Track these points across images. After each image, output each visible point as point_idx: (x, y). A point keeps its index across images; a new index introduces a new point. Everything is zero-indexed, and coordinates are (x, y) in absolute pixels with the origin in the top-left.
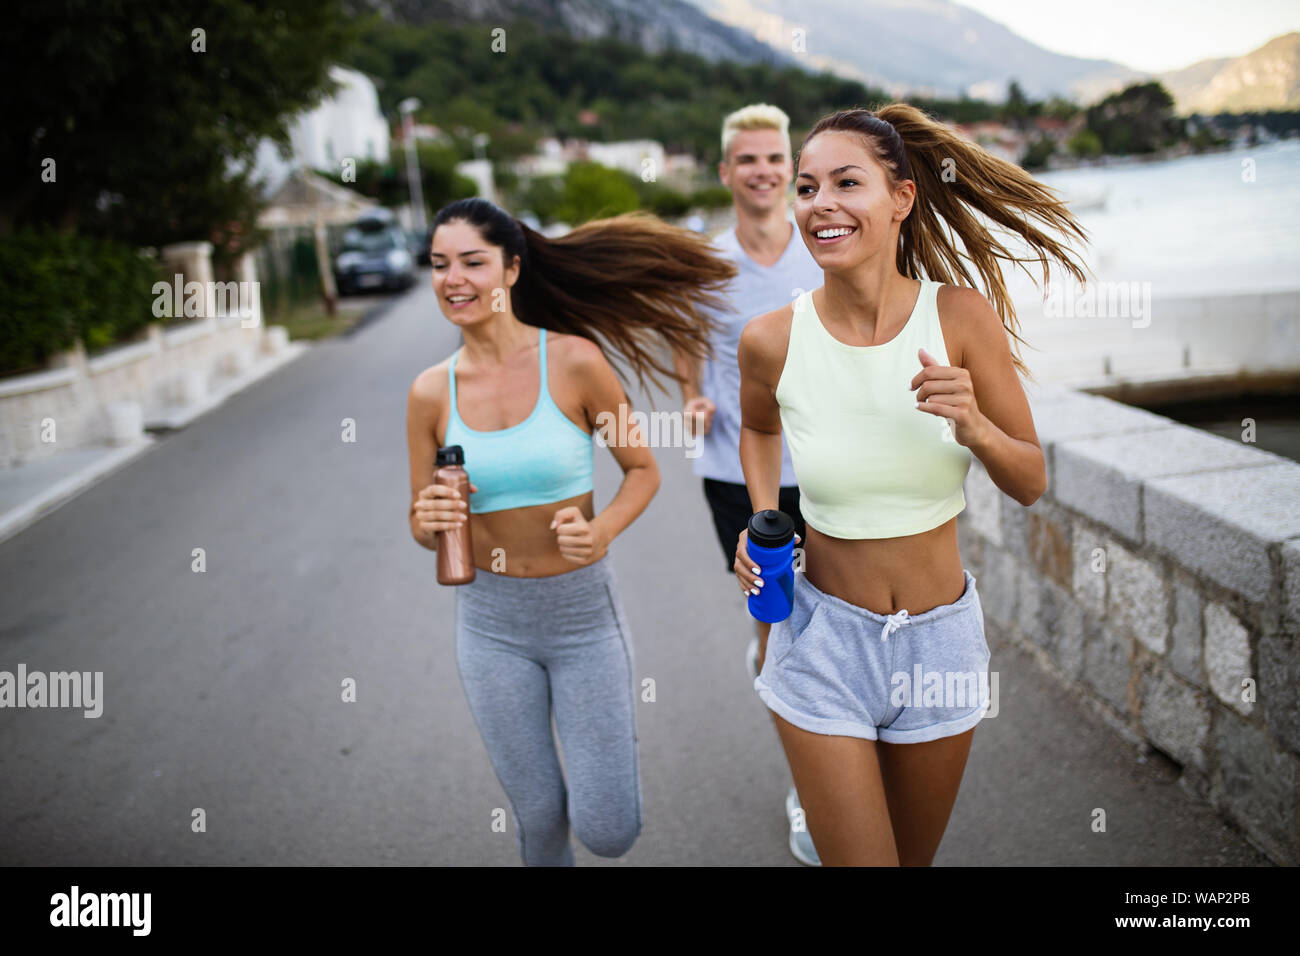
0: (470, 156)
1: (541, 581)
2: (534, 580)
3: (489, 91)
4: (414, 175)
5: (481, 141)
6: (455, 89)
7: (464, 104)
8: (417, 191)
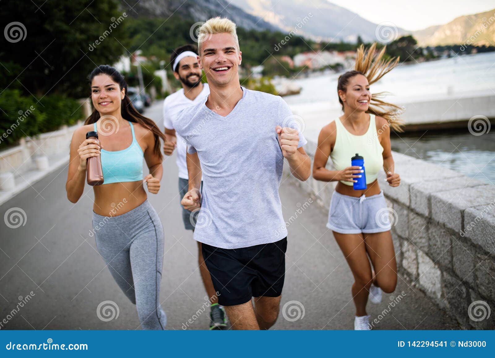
0: (159, 68)
1: (122, 216)
2: (120, 216)
3: (164, 43)
4: (140, 76)
5: (162, 63)
6: (151, 43)
7: (154, 49)
8: (142, 82)
